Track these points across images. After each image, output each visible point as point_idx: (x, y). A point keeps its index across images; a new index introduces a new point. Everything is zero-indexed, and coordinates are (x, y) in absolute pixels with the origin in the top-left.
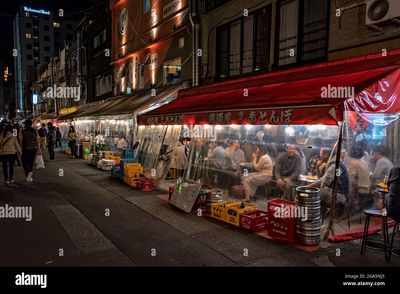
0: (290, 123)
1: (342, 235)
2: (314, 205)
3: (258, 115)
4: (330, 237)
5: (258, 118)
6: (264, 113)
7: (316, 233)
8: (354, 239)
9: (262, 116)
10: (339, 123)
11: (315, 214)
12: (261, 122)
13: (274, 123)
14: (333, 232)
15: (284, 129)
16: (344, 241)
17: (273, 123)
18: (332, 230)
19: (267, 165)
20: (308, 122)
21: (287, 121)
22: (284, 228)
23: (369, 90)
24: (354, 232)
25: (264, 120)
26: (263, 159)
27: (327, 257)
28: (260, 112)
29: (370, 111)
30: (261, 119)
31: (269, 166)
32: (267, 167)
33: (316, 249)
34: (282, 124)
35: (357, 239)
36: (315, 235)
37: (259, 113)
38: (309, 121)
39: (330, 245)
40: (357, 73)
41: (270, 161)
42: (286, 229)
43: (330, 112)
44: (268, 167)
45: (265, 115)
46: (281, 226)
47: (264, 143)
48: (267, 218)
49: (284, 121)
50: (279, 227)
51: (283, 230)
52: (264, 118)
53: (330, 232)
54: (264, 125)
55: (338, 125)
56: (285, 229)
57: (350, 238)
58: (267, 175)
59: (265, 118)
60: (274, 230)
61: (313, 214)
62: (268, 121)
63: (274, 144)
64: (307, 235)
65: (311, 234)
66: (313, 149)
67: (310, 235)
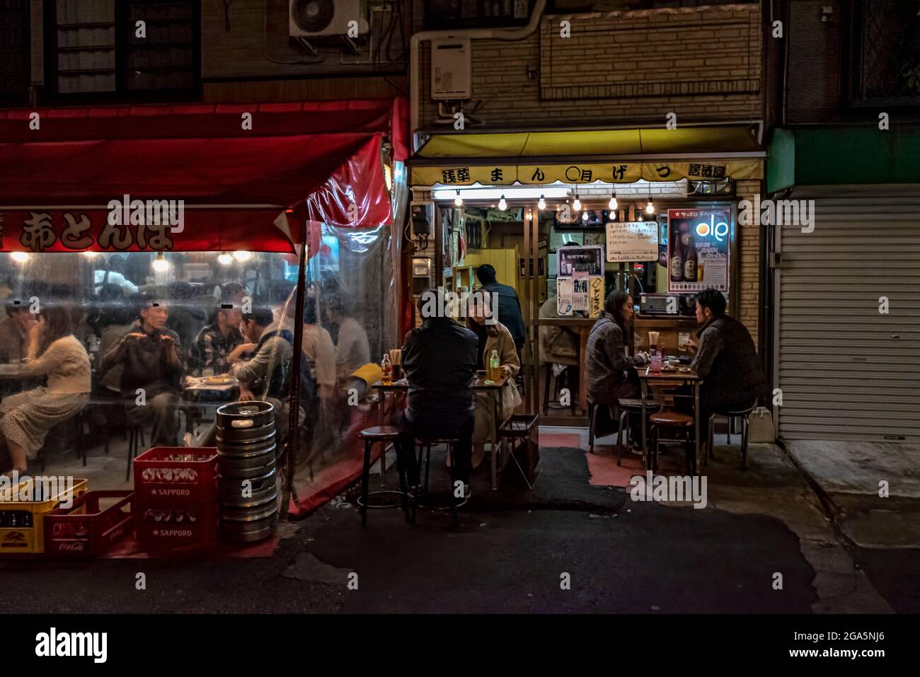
0: (166, 246)
1: (312, 498)
2: (264, 445)
3: (59, 225)
4: (293, 509)
5: (58, 234)
6: (81, 220)
7: (269, 510)
8: (330, 500)
9: (75, 228)
10: (298, 248)
11: (268, 465)
12: (70, 243)
13: (114, 247)
14: (295, 497)
15: (148, 262)
16: (315, 509)
17: (111, 248)
18: (293, 492)
19: (74, 366)
20: (220, 244)
21: (157, 242)
22: (186, 520)
23: (337, 177)
24: (326, 485)
25: (79, 239)
26: (61, 350)
27: (310, 556)
28: (69, 218)
29: (339, 222)
30: (71, 235)
31: (81, 366)
32: (72, 369)
33: (275, 544)
34: (143, 249)
35: (333, 498)
36: (267, 514)
37: (65, 219)
38: (222, 241)
39: (296, 526)
40: (292, 138)
41: (80, 353)
42: (192, 519)
43: (276, 222)
44: (76, 370)
45: (86, 223)
46: (176, 516)
47: (86, 302)
48: (127, 508)
49: (147, 241)
50: (173, 521)
51: (186, 524)
52: (81, 233)
53: (289, 498)
54: (80, 253)
55: (293, 252)
56: (190, 521)
57: (323, 499)
58: (75, 391)
59: (83, 234)
60: (156, 533)
61: (265, 465)
62: (96, 242)
63: (119, 304)
64: (249, 519)
65: (258, 514)
66: (236, 309)
67: (257, 517)
